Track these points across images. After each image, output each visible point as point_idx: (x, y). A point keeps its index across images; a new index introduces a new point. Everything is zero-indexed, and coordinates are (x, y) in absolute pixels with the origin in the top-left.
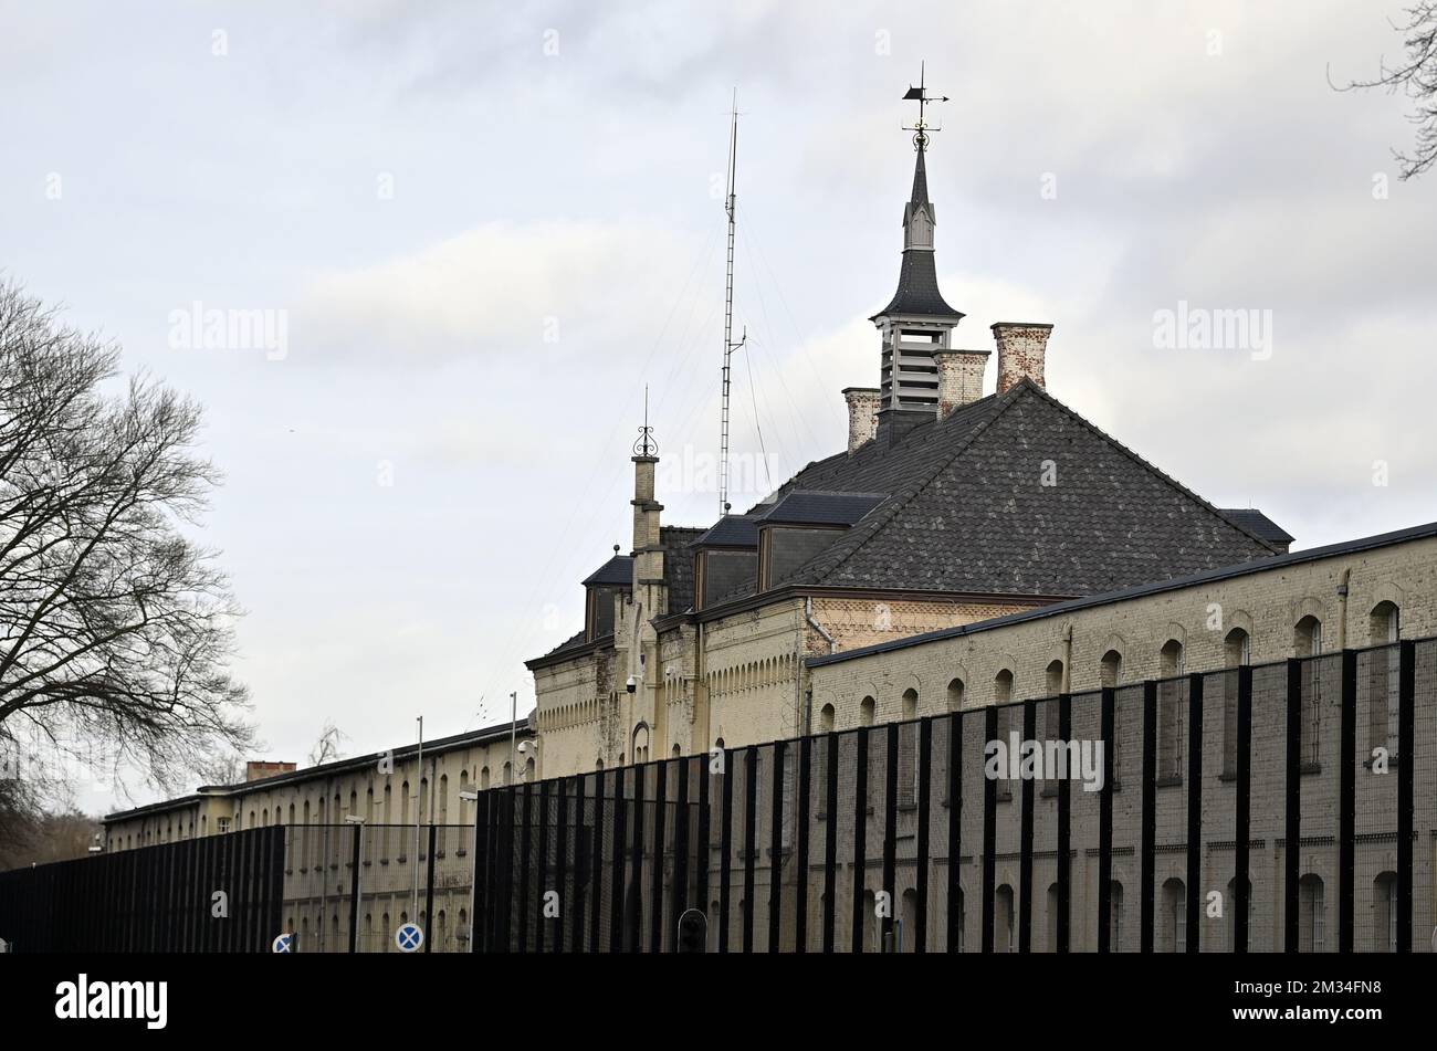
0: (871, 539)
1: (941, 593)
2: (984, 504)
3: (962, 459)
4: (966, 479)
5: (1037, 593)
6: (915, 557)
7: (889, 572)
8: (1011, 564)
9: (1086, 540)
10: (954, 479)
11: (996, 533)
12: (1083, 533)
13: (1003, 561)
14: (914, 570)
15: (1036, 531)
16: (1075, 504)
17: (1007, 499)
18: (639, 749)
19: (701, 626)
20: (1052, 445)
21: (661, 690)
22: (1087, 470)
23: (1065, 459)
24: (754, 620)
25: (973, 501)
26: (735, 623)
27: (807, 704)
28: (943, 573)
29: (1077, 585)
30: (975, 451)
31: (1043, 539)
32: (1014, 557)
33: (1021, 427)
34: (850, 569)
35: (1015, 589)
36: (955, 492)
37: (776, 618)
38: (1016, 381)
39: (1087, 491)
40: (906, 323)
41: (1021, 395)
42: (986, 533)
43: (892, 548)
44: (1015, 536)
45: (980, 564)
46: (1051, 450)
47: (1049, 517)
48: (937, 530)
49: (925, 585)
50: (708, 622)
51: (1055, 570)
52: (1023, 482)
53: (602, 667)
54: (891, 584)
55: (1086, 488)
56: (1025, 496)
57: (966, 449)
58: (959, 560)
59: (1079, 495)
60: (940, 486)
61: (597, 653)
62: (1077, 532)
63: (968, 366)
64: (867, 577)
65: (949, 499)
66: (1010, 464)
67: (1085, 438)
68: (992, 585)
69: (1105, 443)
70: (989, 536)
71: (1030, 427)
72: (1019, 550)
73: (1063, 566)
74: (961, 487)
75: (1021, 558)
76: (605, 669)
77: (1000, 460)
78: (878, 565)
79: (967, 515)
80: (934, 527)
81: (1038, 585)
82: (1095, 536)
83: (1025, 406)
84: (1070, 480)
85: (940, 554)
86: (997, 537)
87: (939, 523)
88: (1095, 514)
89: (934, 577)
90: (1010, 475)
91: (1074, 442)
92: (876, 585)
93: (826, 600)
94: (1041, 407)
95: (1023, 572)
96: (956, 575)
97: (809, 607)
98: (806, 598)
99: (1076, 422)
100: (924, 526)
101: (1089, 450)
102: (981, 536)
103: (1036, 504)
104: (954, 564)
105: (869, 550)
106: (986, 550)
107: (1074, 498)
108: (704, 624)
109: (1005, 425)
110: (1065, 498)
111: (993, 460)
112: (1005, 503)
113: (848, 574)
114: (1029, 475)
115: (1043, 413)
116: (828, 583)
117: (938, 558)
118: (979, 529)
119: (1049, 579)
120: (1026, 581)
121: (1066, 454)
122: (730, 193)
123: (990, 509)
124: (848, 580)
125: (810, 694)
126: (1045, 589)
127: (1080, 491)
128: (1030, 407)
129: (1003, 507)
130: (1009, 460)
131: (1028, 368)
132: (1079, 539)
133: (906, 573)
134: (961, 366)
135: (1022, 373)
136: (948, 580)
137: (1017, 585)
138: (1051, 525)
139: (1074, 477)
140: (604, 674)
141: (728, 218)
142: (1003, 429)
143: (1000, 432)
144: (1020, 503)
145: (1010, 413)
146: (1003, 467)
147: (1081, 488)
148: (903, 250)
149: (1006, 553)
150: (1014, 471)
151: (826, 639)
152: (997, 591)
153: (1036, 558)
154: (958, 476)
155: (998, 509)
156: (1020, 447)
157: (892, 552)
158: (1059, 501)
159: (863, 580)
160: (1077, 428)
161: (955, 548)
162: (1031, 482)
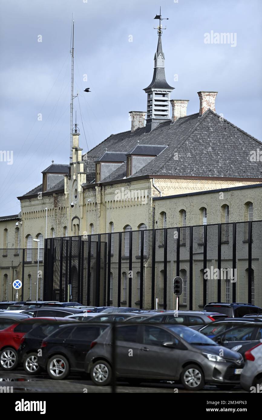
0: (169, 160)
1: (193, 177)
2: (202, 149)
3: (193, 134)
4: (195, 141)
5: (222, 176)
6: (184, 165)
7: (177, 170)
8: (213, 167)
9: (234, 160)
10: (192, 141)
11: (207, 158)
12: (233, 158)
13: (210, 167)
14: (184, 169)
15: (219, 157)
16: (230, 149)
17: (208, 147)
18: (75, 225)
19: (103, 187)
20: (220, 130)
21: (84, 207)
22: (232, 138)
23: (224, 134)
24: (129, 185)
25: (198, 148)
26: (119, 186)
27: (153, 211)
28: (193, 170)
29: (234, 174)
30: (196, 132)
31: (222, 160)
32: (213, 165)
33: (210, 124)
34: (165, 170)
35: (216, 175)
36: (193, 145)
37: (139, 184)
38: (206, 110)
39: (233, 144)
40: (156, 91)
41: (209, 114)
42: (204, 158)
43: (176, 163)
44: (213, 159)
45: (204, 167)
46: (220, 131)
47: (222, 152)
48: (189, 157)
49: (188, 174)
50: (106, 186)
51: (227, 169)
52: (213, 142)
53: (56, 199)
54: (178, 174)
55: (232, 143)
56: (214, 146)
57: (194, 131)
58: (197, 166)
59: (231, 146)
60: (188, 143)
61: (54, 195)
62: (231, 157)
63: (182, 105)
64: (170, 172)
65: (191, 147)
66: (208, 136)
67: (230, 128)
68: (208, 175)
69: (236, 129)
70: (205, 159)
71: (212, 124)
72: (215, 163)
73: (229, 168)
74: (194, 143)
75: (216, 166)
76: (57, 200)
77: (205, 135)
78: (173, 168)
79: (198, 152)
80: (188, 156)
81: (222, 174)
82: (237, 158)
83: (210, 118)
84: (227, 141)
85: (191, 164)
86: (207, 159)
87: (189, 155)
88: (236, 151)
89: (190, 172)
90: (209, 139)
91: (227, 129)
92: (173, 175)
93: (159, 179)
94: (215, 118)
95: (217, 170)
96: (197, 171)
97: (154, 181)
98: (153, 179)
99: (226, 123)
100: (185, 156)
101: (231, 131)
102: (202, 159)
103: (218, 148)
104: (196, 167)
105: (169, 164)
106: (205, 163)
107: (229, 146)
108: (104, 186)
109: (205, 124)
110: (226, 146)
111: (202, 135)
112: (208, 148)
113: (164, 171)
114: (214, 139)
115: (216, 120)
116: (159, 174)
117: (191, 166)
118: (201, 157)
119: (225, 172)
120: (219, 173)
121: (225, 133)
122: (72, 47)
123: (204, 150)
124: (164, 173)
125: (154, 208)
126: (225, 175)
127: (230, 144)
128: (211, 118)
129: (208, 150)
130: (208, 135)
131: (210, 106)
132: (232, 159)
133: (182, 171)
134: (180, 105)
135: (208, 107)
136: (195, 173)
137: (216, 174)
138: (223, 155)
139: (228, 140)
140: (56, 201)
141: (71, 56)
142: (204, 125)
143: (204, 126)
144: (213, 148)
145: (205, 120)
146: (206, 137)
147: (231, 143)
148: (154, 67)
149: (211, 164)
150: (210, 138)
151: (158, 191)
152: (210, 176)
153: (220, 165)
154: (193, 140)
155: (206, 150)
156: (210, 131)
157: (177, 164)
158: (225, 148)
159: (169, 173)
160: (227, 125)
161: (195, 163)
162: (215, 142)
